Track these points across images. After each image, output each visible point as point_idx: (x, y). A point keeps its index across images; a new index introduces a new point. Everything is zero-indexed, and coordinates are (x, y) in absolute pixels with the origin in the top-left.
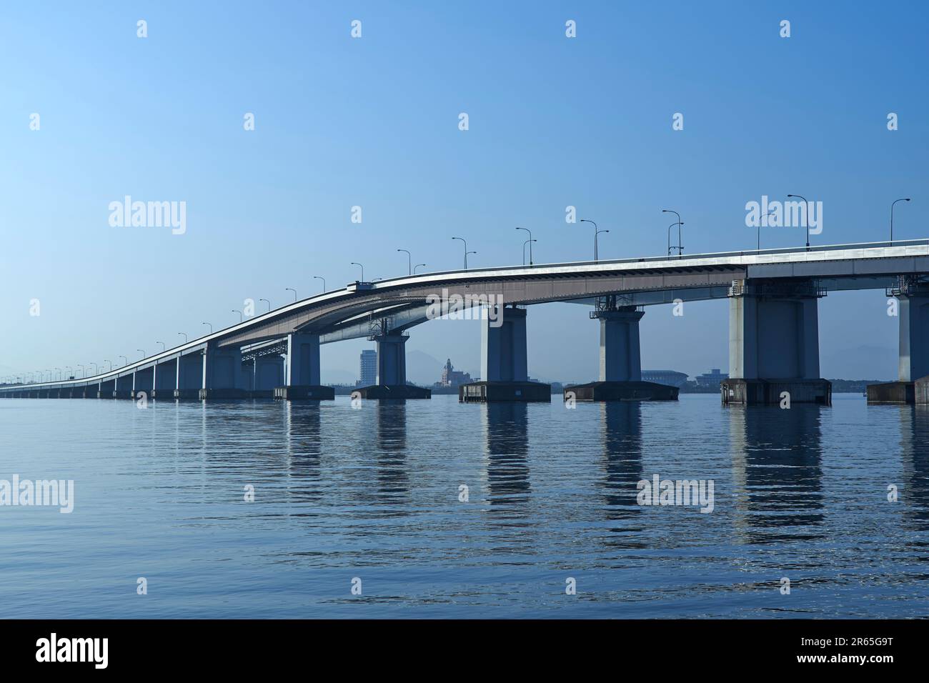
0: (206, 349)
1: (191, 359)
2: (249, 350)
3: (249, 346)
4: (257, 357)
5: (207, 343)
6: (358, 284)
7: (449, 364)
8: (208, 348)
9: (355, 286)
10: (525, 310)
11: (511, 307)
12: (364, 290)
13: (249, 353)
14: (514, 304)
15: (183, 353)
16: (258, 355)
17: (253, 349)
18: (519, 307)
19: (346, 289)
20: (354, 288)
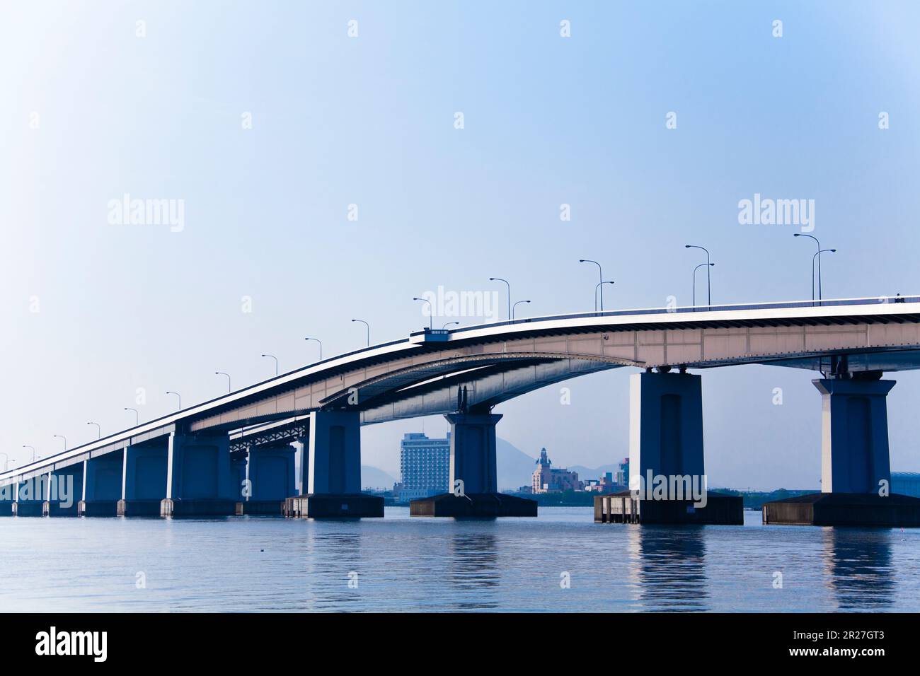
0: (173, 434)
1: (149, 451)
2: (240, 435)
3: (241, 430)
4: (253, 448)
5: (174, 425)
6: (427, 332)
7: (544, 455)
8: (176, 432)
9: (423, 336)
10: (699, 377)
11: (677, 371)
12: (435, 342)
13: (239, 441)
14: (683, 367)
15: (134, 441)
16: (254, 443)
17: (245, 434)
18: (688, 371)
19: (407, 340)
20: (422, 338)
